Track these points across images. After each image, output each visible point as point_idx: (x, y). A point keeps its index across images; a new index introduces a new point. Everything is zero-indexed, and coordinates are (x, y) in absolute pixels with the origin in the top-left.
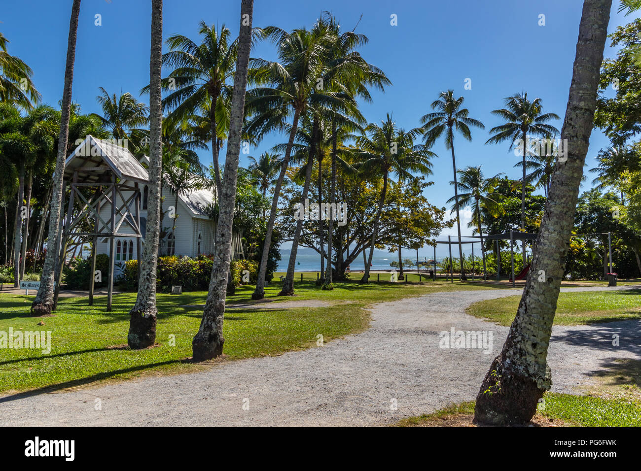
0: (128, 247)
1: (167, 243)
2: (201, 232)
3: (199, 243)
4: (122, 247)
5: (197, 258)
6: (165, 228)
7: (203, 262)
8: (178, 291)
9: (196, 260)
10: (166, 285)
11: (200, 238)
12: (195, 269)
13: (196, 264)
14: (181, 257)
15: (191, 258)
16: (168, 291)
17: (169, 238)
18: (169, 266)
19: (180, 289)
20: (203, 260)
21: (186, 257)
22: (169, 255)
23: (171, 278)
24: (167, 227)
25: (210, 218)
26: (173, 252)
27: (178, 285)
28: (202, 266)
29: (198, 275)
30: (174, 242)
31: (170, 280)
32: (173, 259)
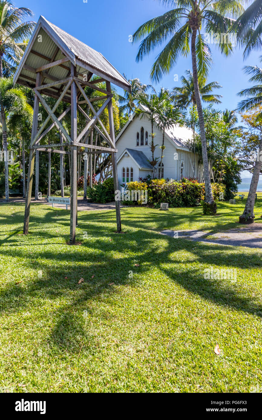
0: (130, 172)
1: (158, 169)
2: (183, 161)
3: (182, 170)
4: (126, 172)
5: (181, 181)
6: (156, 158)
7: (185, 184)
8: (166, 208)
9: (180, 182)
10: (157, 201)
11: (182, 166)
12: (179, 189)
13: (180, 185)
14: (168, 180)
15: (176, 180)
16: (158, 207)
17: (159, 166)
18: (159, 187)
19: (167, 205)
20: (185, 182)
21: (172, 180)
22: (159, 179)
23: (160, 196)
24: (157, 157)
25: (190, 150)
26: (162, 177)
27: (165, 202)
28: (185, 188)
29: (182, 195)
30: (163, 169)
31: (160, 198)
32: (162, 181)
